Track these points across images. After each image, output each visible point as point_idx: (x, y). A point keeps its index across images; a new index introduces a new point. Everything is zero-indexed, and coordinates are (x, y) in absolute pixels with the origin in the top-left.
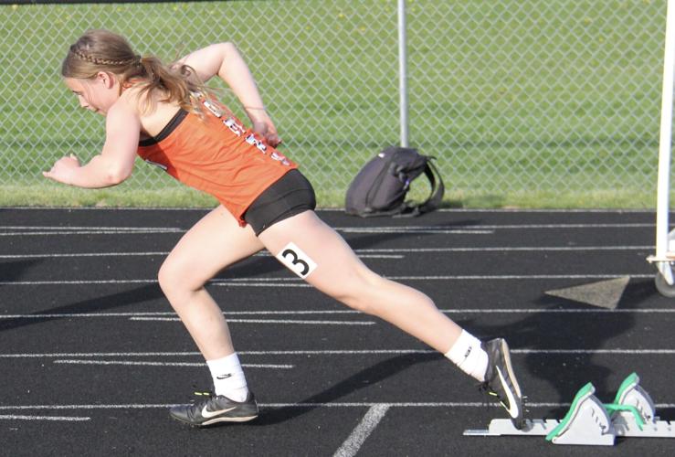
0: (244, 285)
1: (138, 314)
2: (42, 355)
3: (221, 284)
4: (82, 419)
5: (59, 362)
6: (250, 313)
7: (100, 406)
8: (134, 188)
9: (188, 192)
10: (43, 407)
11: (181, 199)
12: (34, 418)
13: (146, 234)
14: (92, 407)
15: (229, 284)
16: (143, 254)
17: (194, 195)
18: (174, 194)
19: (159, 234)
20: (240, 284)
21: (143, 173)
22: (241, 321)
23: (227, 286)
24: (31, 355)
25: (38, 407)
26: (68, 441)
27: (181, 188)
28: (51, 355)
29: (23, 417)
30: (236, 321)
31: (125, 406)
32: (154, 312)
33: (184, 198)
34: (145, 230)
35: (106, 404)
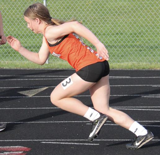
0: (153, 97)
1: (115, 107)
2: (82, 122)
3: (145, 97)
4: (96, 144)
5: (88, 124)
6: (156, 107)
7: (103, 140)
8: (114, 62)
9: (133, 64)
10: (82, 140)
11: (130, 66)
12: (79, 144)
13: (118, 79)
14: (100, 140)
15: (148, 97)
16: (117, 86)
17: (135, 65)
18: (128, 64)
19: (122, 79)
20: (152, 97)
21: (117, 57)
22: (152, 110)
23: (147, 98)
24: (78, 122)
25: (81, 140)
26: (91, 152)
27: (130, 62)
28: (85, 122)
29: (76, 144)
30: (150, 110)
31: (111, 140)
32: (121, 106)
33: (131, 66)
34: (118, 77)
35: (105, 139)
